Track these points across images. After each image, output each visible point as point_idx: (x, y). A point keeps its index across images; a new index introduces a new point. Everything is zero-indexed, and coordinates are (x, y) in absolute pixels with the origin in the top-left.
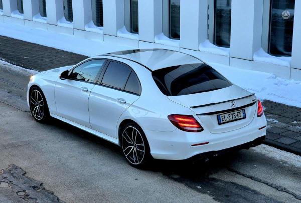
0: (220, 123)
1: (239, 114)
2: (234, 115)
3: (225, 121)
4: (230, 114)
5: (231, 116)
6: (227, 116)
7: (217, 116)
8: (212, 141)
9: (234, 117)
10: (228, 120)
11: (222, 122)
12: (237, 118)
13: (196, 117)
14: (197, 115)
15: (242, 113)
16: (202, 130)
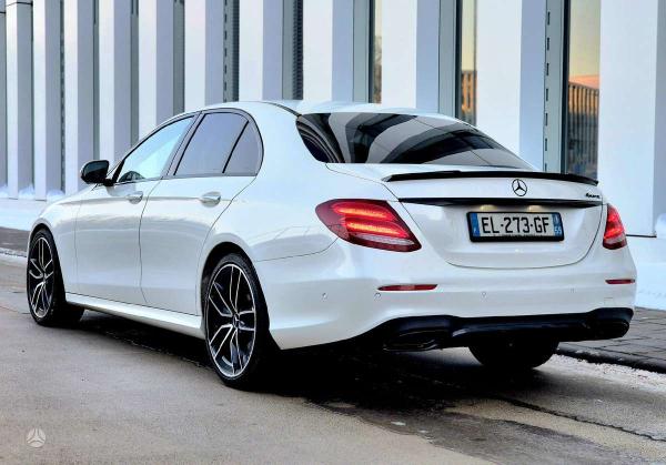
0: (475, 239)
1: (539, 223)
2: (522, 223)
3: (491, 235)
4: (511, 216)
5: (514, 223)
6: (498, 222)
7: (468, 215)
8: (448, 283)
9: (522, 227)
10: (502, 232)
11: (482, 234)
12: (533, 232)
13: (396, 206)
14: (401, 200)
15: (550, 221)
16: (417, 246)
